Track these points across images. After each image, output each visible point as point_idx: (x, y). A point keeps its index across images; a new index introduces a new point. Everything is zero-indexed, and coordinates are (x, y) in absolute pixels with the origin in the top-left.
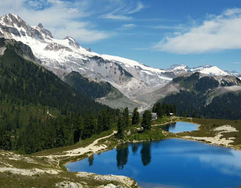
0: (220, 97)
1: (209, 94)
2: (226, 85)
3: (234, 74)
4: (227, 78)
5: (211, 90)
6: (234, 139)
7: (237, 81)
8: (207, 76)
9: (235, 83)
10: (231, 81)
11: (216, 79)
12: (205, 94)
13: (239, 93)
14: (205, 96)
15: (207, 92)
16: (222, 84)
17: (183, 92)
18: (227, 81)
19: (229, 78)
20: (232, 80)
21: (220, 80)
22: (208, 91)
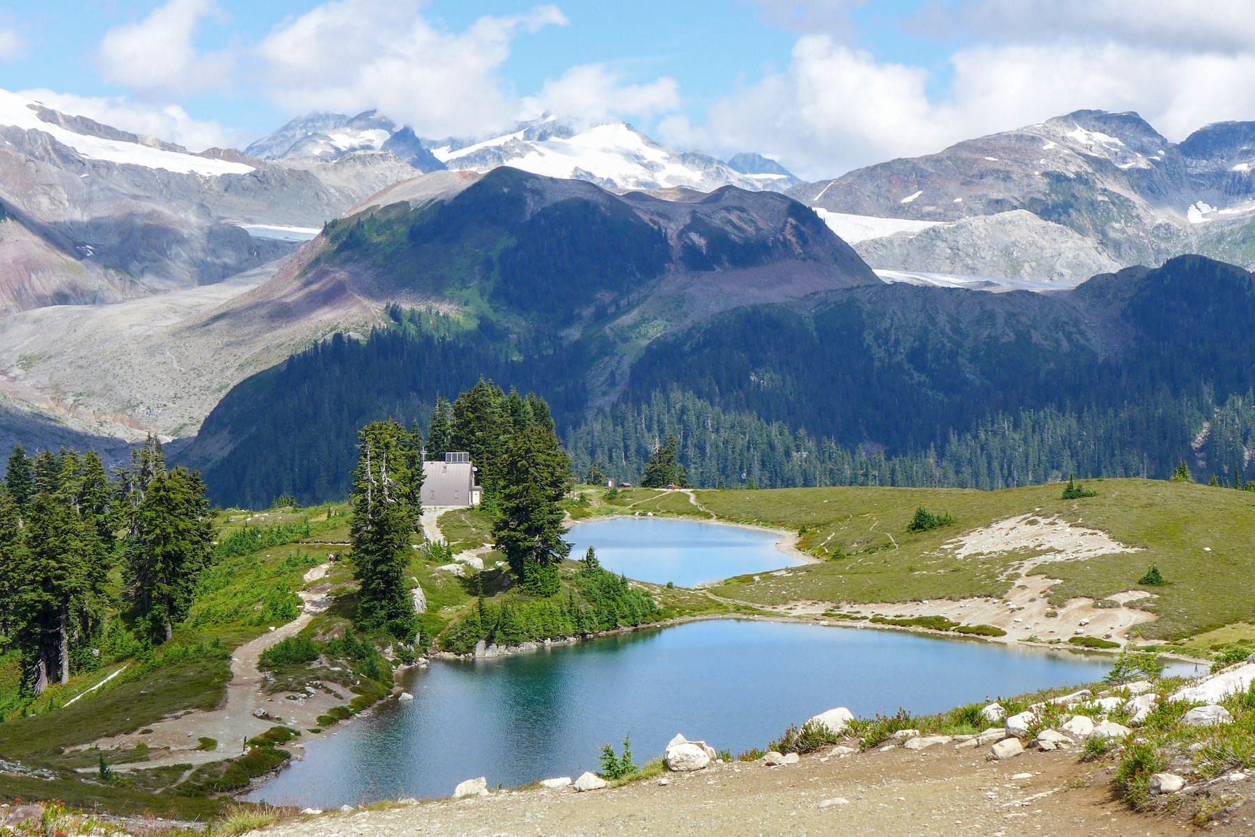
0: (687, 348)
1: (607, 329)
2: (725, 258)
3: (752, 177)
4: (728, 209)
5: (616, 302)
6: (1148, 600)
7: (795, 227)
8: (577, 200)
9: (786, 244)
10: (758, 229)
11: (646, 218)
12: (574, 333)
13: (818, 317)
14: (578, 342)
15: (587, 312)
16: (691, 250)
17: (411, 320)
18: (728, 228)
19: (742, 210)
20: (761, 224)
21: (672, 225)
22: (592, 309)
